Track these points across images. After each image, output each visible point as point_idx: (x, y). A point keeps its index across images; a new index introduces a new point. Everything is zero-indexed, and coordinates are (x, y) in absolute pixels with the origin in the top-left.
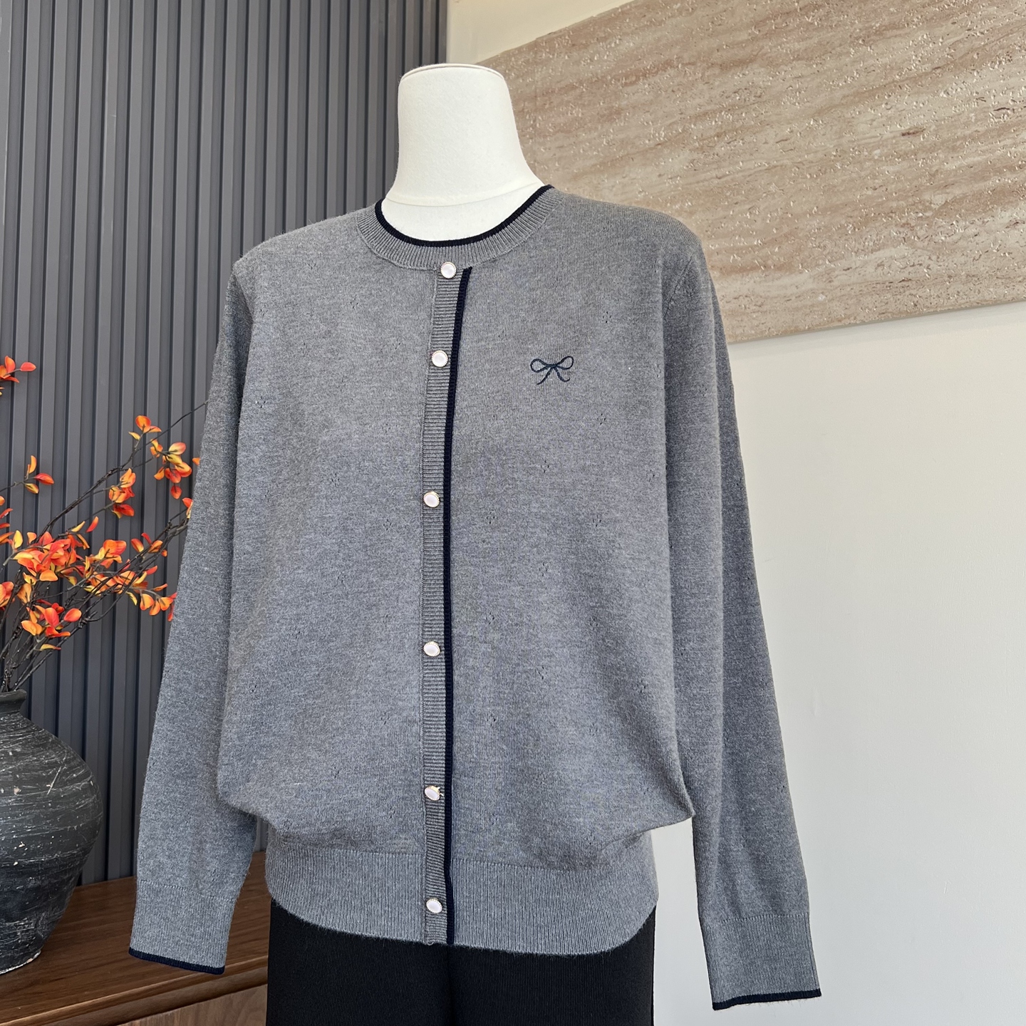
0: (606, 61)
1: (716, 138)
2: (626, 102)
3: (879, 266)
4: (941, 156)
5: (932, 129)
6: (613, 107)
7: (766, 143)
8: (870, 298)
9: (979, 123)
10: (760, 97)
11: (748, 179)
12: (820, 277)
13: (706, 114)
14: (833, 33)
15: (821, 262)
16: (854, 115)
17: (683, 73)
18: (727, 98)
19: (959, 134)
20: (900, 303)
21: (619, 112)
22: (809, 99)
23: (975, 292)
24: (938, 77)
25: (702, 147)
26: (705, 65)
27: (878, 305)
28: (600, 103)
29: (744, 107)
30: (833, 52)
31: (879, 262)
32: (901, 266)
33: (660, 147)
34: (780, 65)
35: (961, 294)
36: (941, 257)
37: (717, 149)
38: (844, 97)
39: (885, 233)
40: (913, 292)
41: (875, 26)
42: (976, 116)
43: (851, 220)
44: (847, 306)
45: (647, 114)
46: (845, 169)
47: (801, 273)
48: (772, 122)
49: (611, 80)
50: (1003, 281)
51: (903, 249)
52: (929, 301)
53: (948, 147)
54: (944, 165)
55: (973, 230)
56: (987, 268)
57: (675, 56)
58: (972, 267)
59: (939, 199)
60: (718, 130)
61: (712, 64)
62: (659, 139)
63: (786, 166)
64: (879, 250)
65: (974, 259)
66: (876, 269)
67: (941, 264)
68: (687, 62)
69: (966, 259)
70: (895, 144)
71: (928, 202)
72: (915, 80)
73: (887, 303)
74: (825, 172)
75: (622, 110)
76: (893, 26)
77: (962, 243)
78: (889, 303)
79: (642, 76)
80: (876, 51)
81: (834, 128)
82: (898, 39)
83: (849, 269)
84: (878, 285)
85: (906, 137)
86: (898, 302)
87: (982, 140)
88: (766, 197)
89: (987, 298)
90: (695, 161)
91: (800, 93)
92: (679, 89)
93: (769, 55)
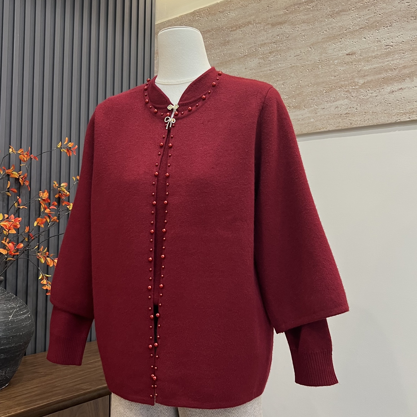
0: (223, 21)
1: (269, 54)
2: (231, 38)
3: (336, 107)
4: (362, 64)
5: (359, 53)
6: (226, 40)
7: (290, 56)
8: (332, 121)
9: (378, 51)
10: (288, 37)
11: (283, 71)
12: (312, 112)
13: (265, 44)
14: (319, 13)
15: (312, 105)
16: (327, 46)
17: (256, 27)
18: (274, 37)
19: (370, 55)
20: (345, 123)
21: (228, 42)
22: (308, 39)
23: (375, 119)
24: (362, 32)
25: (263, 57)
26: (265, 24)
27: (336, 124)
28: (220, 38)
29: (281, 41)
30: (319, 20)
31: (336, 106)
32: (345, 108)
33: (246, 57)
34: (296, 25)
35: (370, 119)
36: (362, 105)
37: (270, 59)
38: (323, 39)
39: (339, 94)
40: (350, 118)
41: (336, 10)
42: (377, 48)
43: (325, 89)
44: (323, 124)
45: (240, 43)
46: (323, 68)
47: (304, 110)
48: (293, 48)
49: (225, 29)
50: (387, 115)
51: (346, 101)
52: (357, 122)
53: (365, 60)
54: (364, 68)
55: (374, 94)
56: (381, 110)
57: (252, 20)
58: (375, 109)
59: (361, 81)
60: (270, 51)
61: (268, 24)
62: (245, 53)
63: (298, 66)
64: (336, 101)
65: (375, 106)
66: (335, 109)
67: (362, 107)
68: (257, 22)
69: (372, 106)
70: (344, 58)
71: (357, 82)
72: (352, 33)
73: (339, 123)
74: (314, 69)
75: (230, 41)
76: (343, 11)
77: (371, 99)
78: (340, 123)
79: (238, 27)
80: (336, 21)
81: (319, 51)
82: (345, 16)
83: (324, 109)
84: (336, 116)
85: (348, 56)
86: (344, 122)
87: (379, 58)
88: (290, 78)
89: (381, 121)
90: (260, 63)
91: (304, 36)
92: (254, 33)
93: (292, 21)
